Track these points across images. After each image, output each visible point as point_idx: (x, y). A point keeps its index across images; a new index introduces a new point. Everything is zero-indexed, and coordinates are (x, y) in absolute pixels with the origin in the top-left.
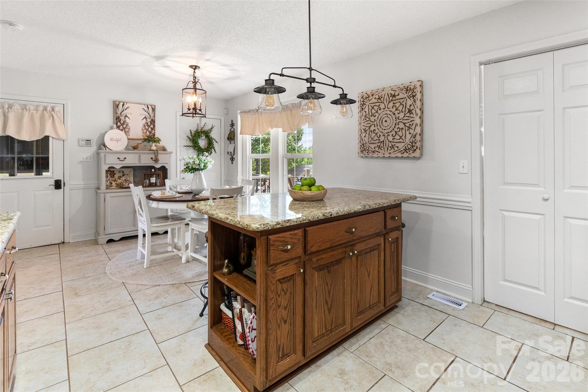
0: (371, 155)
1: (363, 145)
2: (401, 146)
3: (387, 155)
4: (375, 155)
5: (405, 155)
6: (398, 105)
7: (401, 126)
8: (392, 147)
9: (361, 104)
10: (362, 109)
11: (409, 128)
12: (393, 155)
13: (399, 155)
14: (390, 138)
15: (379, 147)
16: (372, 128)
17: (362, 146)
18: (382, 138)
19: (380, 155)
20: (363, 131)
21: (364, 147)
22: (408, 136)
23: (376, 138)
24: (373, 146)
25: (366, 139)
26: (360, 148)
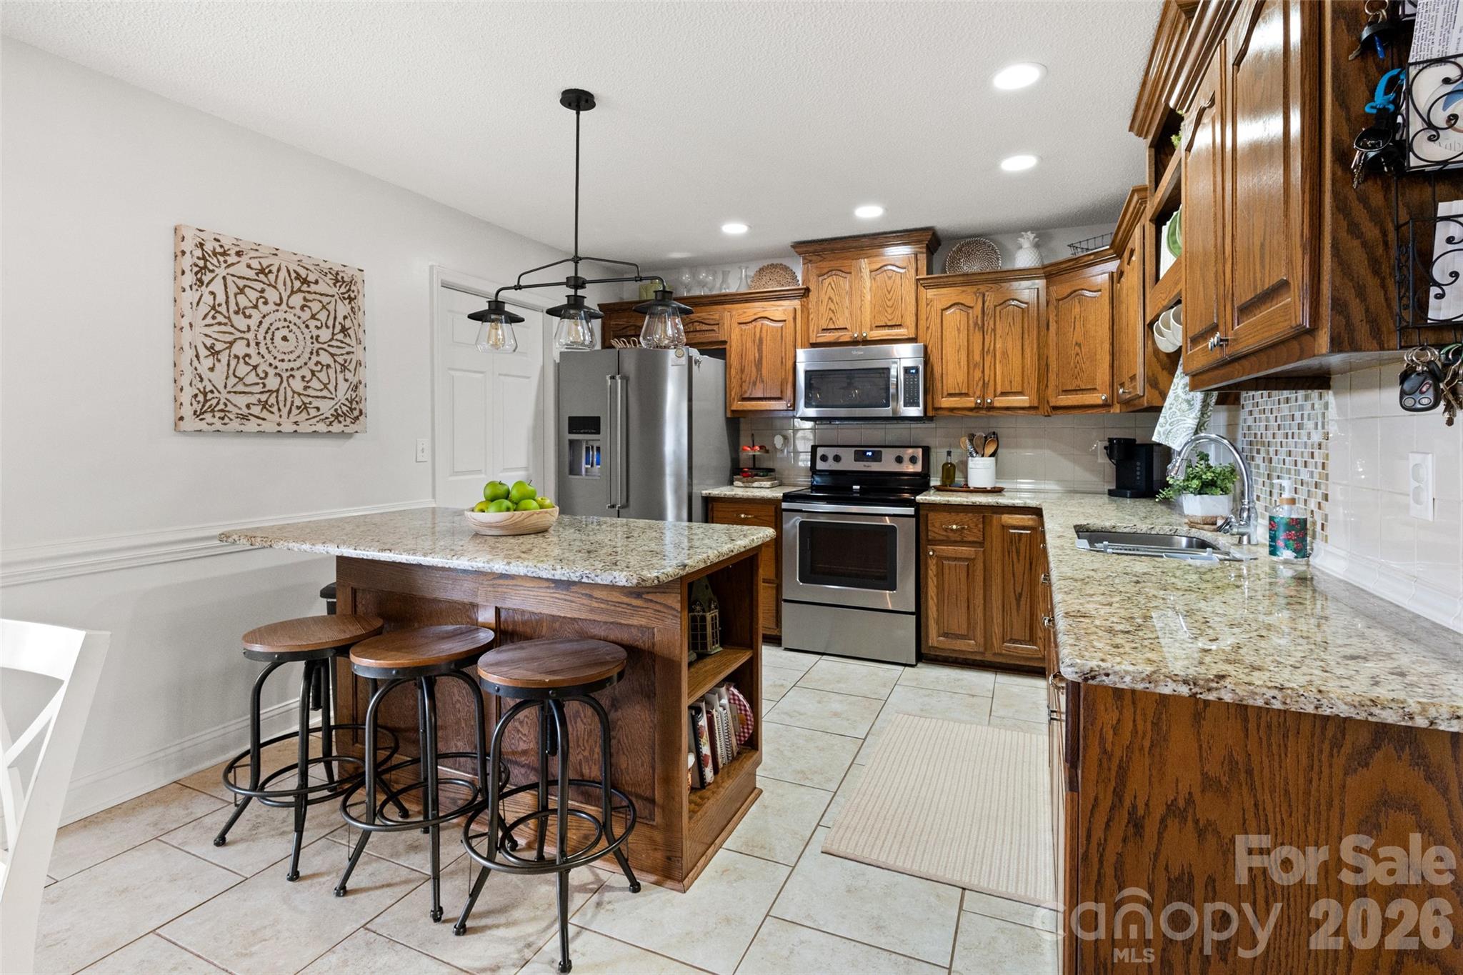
0: (235, 425)
1: (205, 394)
2: (326, 407)
3: (288, 427)
4: (252, 426)
5: (336, 428)
6: (316, 306)
7: (325, 358)
8: (304, 407)
9: (197, 266)
10: (201, 281)
11: (344, 368)
12: (305, 427)
13: (322, 427)
14: (298, 385)
15: (265, 405)
16: (240, 349)
17: (201, 398)
18: (272, 383)
19: (269, 427)
20: (203, 352)
21: (206, 401)
22: (343, 386)
23: (252, 378)
24: (241, 401)
25: (218, 377)
26: (191, 404)
